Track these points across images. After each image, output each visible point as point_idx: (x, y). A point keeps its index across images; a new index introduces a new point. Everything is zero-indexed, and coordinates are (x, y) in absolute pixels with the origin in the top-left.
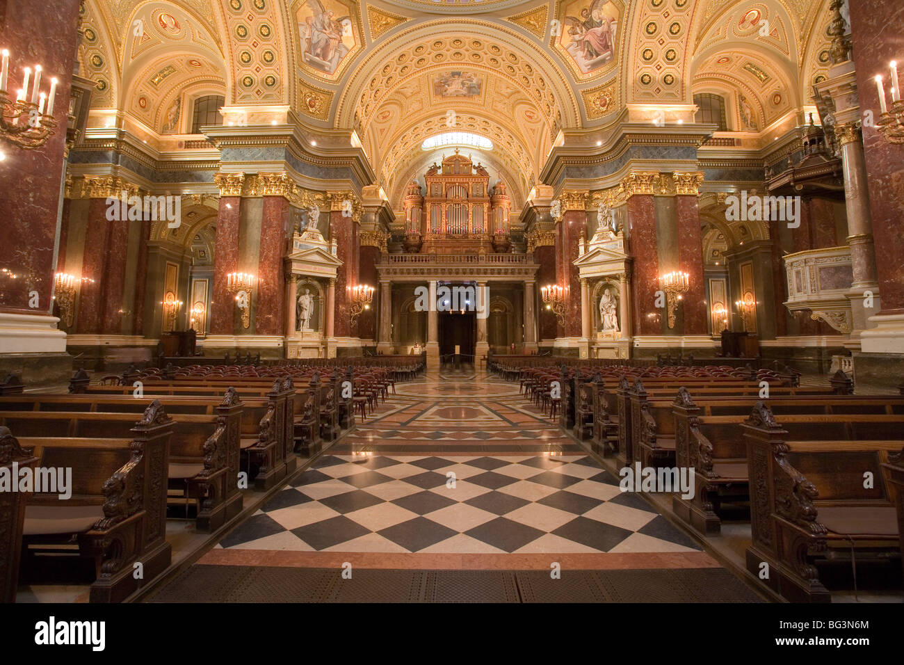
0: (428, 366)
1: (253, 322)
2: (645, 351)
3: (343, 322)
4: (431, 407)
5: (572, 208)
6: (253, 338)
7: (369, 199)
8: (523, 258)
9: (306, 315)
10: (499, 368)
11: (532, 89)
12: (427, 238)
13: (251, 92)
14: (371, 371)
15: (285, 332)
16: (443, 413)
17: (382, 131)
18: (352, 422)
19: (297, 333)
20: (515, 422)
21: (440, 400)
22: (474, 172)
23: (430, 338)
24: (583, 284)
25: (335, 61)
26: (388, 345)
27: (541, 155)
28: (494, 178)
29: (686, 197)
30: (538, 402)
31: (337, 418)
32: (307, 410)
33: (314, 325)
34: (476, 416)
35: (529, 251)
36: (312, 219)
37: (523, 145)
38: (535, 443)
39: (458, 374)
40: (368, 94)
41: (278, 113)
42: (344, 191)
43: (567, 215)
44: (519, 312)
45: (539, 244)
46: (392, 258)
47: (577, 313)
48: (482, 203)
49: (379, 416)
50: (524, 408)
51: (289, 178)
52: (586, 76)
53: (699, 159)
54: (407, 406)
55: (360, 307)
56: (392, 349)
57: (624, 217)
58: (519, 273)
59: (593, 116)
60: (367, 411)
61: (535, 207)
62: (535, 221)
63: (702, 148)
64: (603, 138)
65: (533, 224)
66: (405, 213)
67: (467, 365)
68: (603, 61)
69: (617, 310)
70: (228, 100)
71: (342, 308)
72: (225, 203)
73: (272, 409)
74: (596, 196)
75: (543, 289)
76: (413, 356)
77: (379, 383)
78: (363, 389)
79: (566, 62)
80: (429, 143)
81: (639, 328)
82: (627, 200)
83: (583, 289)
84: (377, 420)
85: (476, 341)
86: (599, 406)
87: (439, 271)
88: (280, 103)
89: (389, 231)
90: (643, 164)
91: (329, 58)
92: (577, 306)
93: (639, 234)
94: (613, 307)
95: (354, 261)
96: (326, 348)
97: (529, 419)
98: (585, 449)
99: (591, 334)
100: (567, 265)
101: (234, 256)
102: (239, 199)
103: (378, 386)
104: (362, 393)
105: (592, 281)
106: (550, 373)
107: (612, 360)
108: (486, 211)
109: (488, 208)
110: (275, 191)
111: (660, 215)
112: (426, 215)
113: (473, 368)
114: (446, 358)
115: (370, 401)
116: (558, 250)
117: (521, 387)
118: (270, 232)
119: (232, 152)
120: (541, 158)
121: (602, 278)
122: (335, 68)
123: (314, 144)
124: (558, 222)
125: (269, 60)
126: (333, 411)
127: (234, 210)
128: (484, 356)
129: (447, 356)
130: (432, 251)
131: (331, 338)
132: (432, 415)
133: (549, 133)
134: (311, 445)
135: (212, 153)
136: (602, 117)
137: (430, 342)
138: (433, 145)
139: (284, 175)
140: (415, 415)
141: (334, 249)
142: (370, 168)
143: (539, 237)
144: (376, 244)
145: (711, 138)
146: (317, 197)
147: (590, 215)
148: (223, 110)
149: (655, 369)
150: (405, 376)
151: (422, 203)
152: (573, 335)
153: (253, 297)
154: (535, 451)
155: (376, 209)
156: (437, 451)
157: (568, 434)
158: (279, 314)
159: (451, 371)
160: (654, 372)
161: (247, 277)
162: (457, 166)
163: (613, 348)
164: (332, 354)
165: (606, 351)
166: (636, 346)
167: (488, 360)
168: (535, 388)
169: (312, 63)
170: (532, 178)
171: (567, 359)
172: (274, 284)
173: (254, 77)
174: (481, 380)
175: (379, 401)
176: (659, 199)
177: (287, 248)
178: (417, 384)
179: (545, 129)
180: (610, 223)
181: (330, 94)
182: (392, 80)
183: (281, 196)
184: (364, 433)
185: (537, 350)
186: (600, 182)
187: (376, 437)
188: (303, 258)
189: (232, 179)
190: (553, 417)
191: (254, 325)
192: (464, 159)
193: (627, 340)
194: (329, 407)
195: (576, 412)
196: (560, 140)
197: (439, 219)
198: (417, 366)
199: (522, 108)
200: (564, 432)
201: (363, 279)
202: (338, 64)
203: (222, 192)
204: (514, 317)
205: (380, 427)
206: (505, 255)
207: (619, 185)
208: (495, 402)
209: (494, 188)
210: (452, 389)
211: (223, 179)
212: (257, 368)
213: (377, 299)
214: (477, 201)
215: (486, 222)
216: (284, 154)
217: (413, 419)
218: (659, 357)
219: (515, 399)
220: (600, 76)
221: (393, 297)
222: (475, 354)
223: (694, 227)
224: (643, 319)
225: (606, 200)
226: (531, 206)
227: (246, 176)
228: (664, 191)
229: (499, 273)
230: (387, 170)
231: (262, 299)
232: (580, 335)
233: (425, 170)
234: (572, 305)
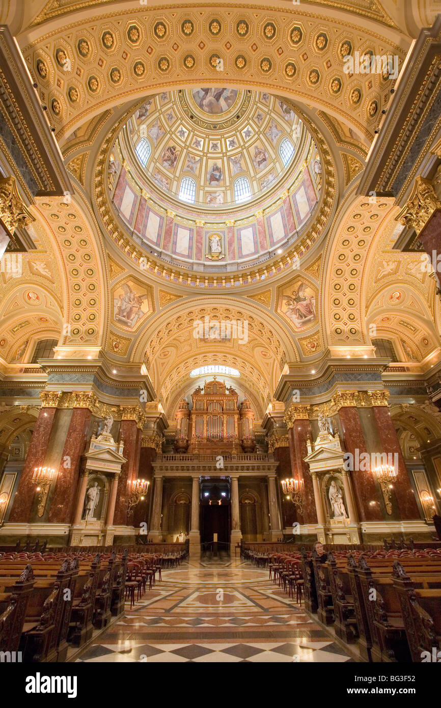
0: (190, 554)
1: (46, 511)
2: (372, 536)
3: (121, 511)
4: (193, 592)
5: (299, 418)
6: (44, 526)
7: (151, 411)
8: (265, 457)
9: (92, 505)
10: (251, 554)
11: (265, 337)
12: (192, 441)
13: (77, 338)
14: (142, 556)
15: (72, 521)
16: (202, 599)
17: (163, 364)
18: (122, 608)
19: (82, 521)
20: (266, 607)
21: (201, 586)
22: (227, 392)
23: (192, 527)
24: (313, 477)
25: (135, 320)
26: (157, 534)
27: (274, 380)
28: (242, 396)
29: (381, 408)
30: (285, 587)
31: (109, 602)
32: (85, 592)
33: (98, 515)
34: (232, 602)
35: (270, 451)
36: (107, 425)
37: (261, 374)
38: (284, 629)
39: (216, 561)
40: (155, 340)
41: (93, 352)
42: (133, 405)
43: (296, 423)
44: (265, 502)
45: (277, 446)
46: (165, 457)
47: (312, 503)
48: (233, 415)
49: (146, 603)
50: (273, 593)
51: (94, 395)
52: (300, 330)
53: (384, 381)
54: (171, 592)
55: (137, 498)
56: (161, 537)
57: (338, 424)
58: (264, 469)
59: (307, 354)
60: (136, 598)
61: (272, 417)
62: (273, 428)
63: (384, 374)
64: (316, 368)
65: (272, 430)
66: (177, 422)
67: (223, 553)
68: (309, 321)
69: (343, 498)
70: (60, 342)
71: (122, 499)
72: (44, 412)
73: (57, 589)
74: (315, 408)
75: (283, 482)
76: (178, 544)
77: (148, 569)
78: (134, 574)
79: (286, 321)
80: (195, 373)
81: (363, 514)
82: (338, 411)
83: (314, 481)
84: (144, 607)
85: (231, 530)
86: (335, 586)
87: (201, 468)
88: (95, 345)
89: (164, 436)
90: (346, 386)
91: (132, 318)
92: (311, 496)
93: (350, 436)
94: (340, 496)
95: (135, 460)
96: (104, 536)
97: (279, 604)
98: (330, 634)
99: (325, 521)
100: (300, 462)
101: (42, 454)
102: (55, 410)
103: (147, 571)
104: (133, 578)
105: (320, 475)
106: (293, 557)
107: (346, 545)
108: (236, 420)
109: (238, 419)
110: (82, 405)
111: (363, 421)
112: (192, 424)
113: (229, 556)
114: (206, 546)
115: (139, 586)
116: (291, 450)
117: (270, 573)
118: (74, 435)
119: (57, 377)
120: (274, 383)
121: (328, 472)
122: (135, 323)
123: (115, 372)
124: (290, 428)
125: (92, 318)
126: (107, 595)
127: (50, 418)
128: (238, 543)
129: (206, 544)
130: (196, 452)
131: (110, 527)
132: (192, 601)
133: (278, 366)
134: (83, 632)
135: (43, 377)
136: (314, 355)
137: (192, 531)
138: (198, 373)
139: (90, 394)
140: (178, 601)
141: (121, 449)
142: (153, 389)
143: (277, 440)
144: (153, 446)
145: (388, 367)
146: (112, 409)
147: (313, 422)
148: (56, 349)
149: (382, 553)
150: (171, 563)
151: (189, 415)
152: (310, 522)
153: (51, 489)
154: (286, 637)
155: (155, 419)
156: (196, 638)
157: (314, 620)
158: (70, 504)
159: (210, 559)
160: (381, 555)
161: (50, 471)
162: (215, 388)
163: (345, 534)
164: (109, 542)
165: (340, 537)
166: (363, 532)
167: (241, 547)
168: (282, 572)
169: (120, 321)
170: (269, 396)
171: (307, 545)
172: (70, 478)
173: (80, 328)
174: (236, 567)
175: (147, 588)
176: (361, 409)
177: (85, 448)
178: (180, 571)
179: (275, 364)
180: (328, 428)
181: (129, 340)
182: (171, 333)
183: (86, 408)
184: (132, 620)
185: (282, 537)
186: (317, 399)
187: (142, 624)
188: (96, 457)
189: (53, 395)
190: (299, 602)
191: (48, 513)
192: (220, 384)
193: (355, 526)
194: (104, 591)
195: (318, 594)
196: (286, 370)
197: (201, 427)
198: (181, 554)
199: (258, 350)
200: (311, 617)
201: (141, 475)
202: (137, 322)
203: (43, 405)
204: (261, 508)
205: (146, 614)
206: (251, 455)
207: (331, 400)
208: (248, 588)
209: (242, 404)
210: (210, 575)
211: (46, 395)
212: (44, 554)
213: (151, 491)
214: (229, 413)
215: (236, 429)
216: (93, 379)
217: (176, 606)
218: (385, 542)
219: (265, 584)
220: (309, 329)
221: (164, 489)
222: (230, 542)
223: (390, 429)
224: (366, 507)
225: (323, 411)
226: (269, 416)
227: (64, 393)
228: (363, 404)
229: (248, 470)
230: (165, 392)
231: (58, 490)
232: (316, 522)
233: (192, 391)
234: (307, 495)
